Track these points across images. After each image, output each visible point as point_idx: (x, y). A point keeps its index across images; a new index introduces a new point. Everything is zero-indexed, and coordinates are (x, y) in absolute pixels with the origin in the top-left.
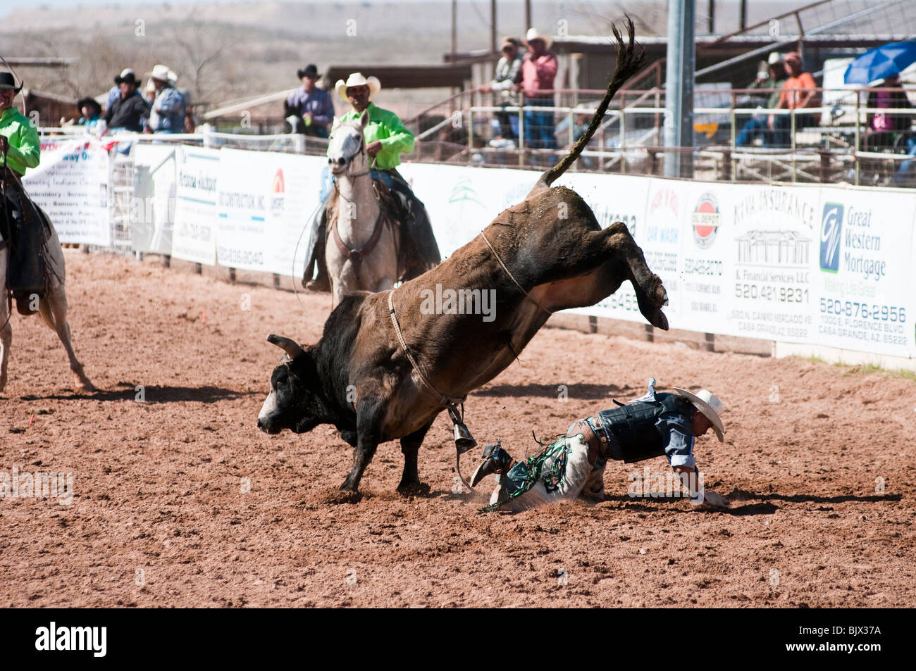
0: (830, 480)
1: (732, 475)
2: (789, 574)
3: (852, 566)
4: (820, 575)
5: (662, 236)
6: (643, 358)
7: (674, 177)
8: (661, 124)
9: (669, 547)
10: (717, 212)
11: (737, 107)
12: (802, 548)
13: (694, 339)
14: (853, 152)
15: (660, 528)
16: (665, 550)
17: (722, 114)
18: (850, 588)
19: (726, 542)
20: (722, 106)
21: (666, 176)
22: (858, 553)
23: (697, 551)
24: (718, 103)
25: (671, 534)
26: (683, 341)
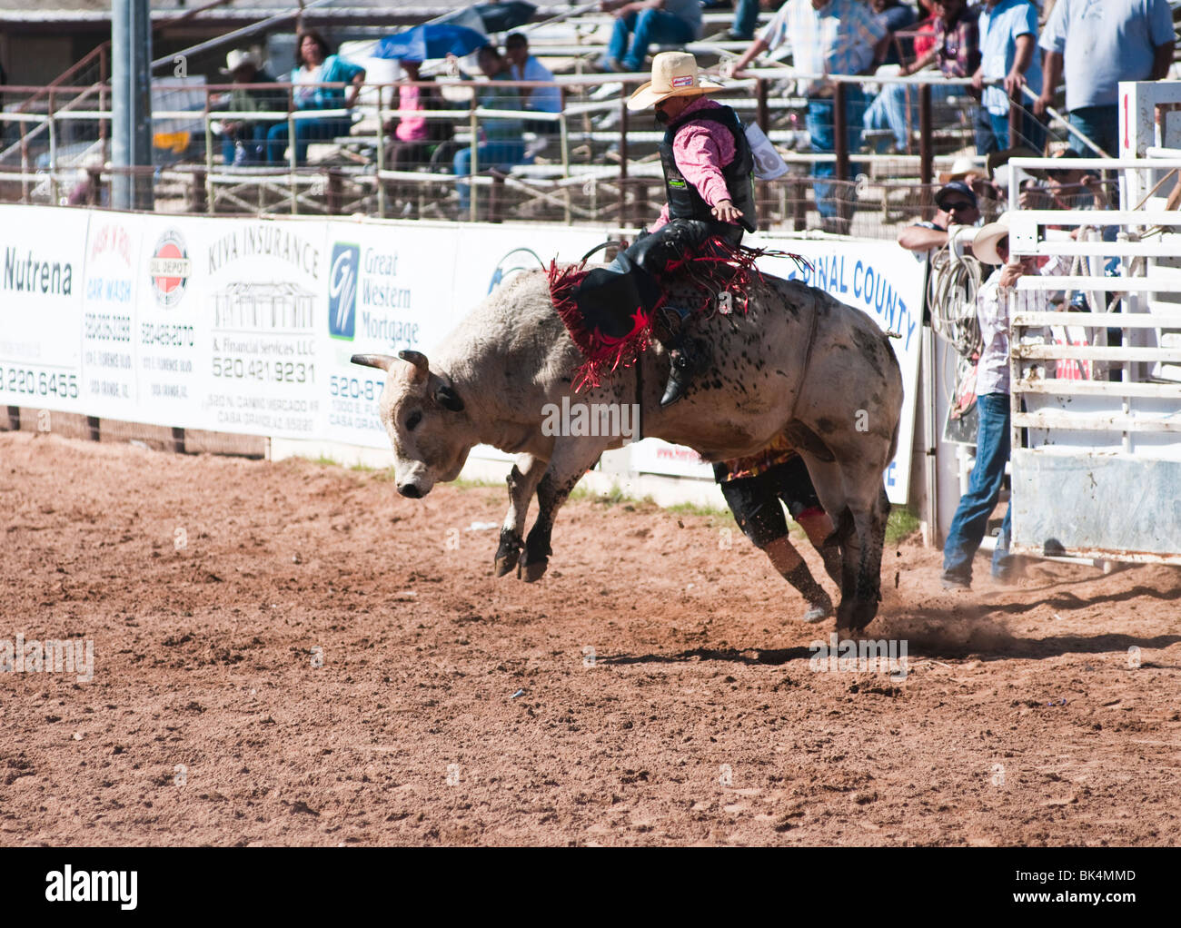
0: (343, 629)
1: (206, 626)
2: (283, 761)
3: (369, 747)
4: (324, 761)
5: (109, 291)
6: (85, 463)
7: (127, 209)
8: (108, 135)
9: (115, 729)
10: (185, 257)
11: (212, 109)
12: (300, 726)
13: (158, 437)
14: (377, 170)
15: (104, 703)
16: (110, 734)
17: (191, 120)
18: (365, 779)
19: (196, 719)
20: (193, 108)
21: (115, 207)
22: (378, 730)
23: (155, 733)
24: (187, 105)
25: (119, 711)
26: (142, 440)
